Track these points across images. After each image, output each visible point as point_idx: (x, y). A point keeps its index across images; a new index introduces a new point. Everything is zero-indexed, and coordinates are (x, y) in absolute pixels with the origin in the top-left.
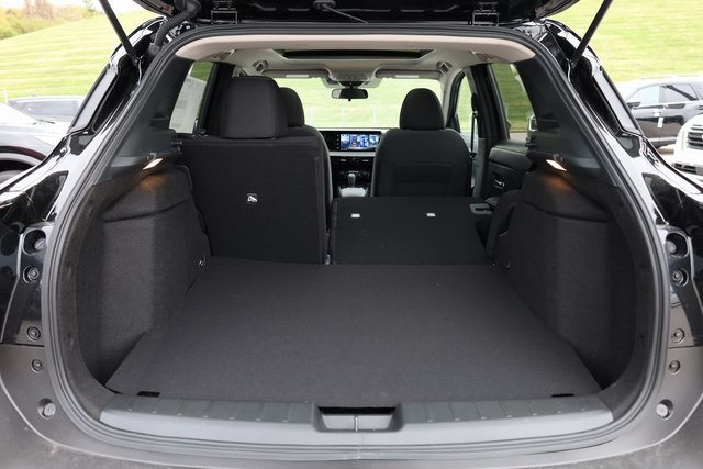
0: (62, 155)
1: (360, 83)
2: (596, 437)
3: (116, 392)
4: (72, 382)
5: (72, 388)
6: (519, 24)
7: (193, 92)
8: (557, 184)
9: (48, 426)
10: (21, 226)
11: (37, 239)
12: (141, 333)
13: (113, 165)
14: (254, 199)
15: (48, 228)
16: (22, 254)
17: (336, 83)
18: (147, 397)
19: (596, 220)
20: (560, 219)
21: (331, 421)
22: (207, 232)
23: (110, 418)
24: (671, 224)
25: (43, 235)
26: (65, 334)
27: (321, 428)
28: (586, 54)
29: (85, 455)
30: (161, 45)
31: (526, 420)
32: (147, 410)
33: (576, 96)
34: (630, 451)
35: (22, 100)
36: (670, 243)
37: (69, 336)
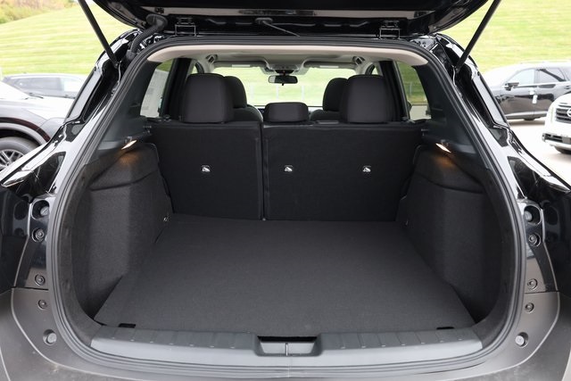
0: (60, 140)
1: (291, 72)
2: (469, 360)
3: (102, 324)
4: (69, 317)
5: (69, 322)
6: (416, 37)
7: (159, 82)
8: (444, 162)
9: (51, 350)
10: (30, 198)
11: (42, 207)
12: (119, 276)
13: (100, 149)
14: (207, 170)
15: (51, 199)
16: (31, 218)
17: (272, 71)
18: (126, 328)
19: (474, 192)
20: (446, 190)
21: (267, 347)
22: (169, 195)
23: (98, 344)
24: (529, 198)
25: (47, 204)
26: (64, 280)
27: (260, 353)
28: (468, 62)
29: (80, 373)
30: (136, 51)
31: (416, 347)
32: (127, 339)
33: (459, 95)
34: (495, 372)
35: (15, 76)
36: (527, 213)
37: (67, 281)
